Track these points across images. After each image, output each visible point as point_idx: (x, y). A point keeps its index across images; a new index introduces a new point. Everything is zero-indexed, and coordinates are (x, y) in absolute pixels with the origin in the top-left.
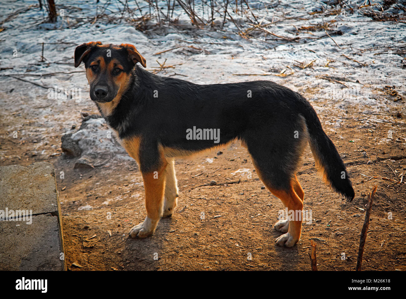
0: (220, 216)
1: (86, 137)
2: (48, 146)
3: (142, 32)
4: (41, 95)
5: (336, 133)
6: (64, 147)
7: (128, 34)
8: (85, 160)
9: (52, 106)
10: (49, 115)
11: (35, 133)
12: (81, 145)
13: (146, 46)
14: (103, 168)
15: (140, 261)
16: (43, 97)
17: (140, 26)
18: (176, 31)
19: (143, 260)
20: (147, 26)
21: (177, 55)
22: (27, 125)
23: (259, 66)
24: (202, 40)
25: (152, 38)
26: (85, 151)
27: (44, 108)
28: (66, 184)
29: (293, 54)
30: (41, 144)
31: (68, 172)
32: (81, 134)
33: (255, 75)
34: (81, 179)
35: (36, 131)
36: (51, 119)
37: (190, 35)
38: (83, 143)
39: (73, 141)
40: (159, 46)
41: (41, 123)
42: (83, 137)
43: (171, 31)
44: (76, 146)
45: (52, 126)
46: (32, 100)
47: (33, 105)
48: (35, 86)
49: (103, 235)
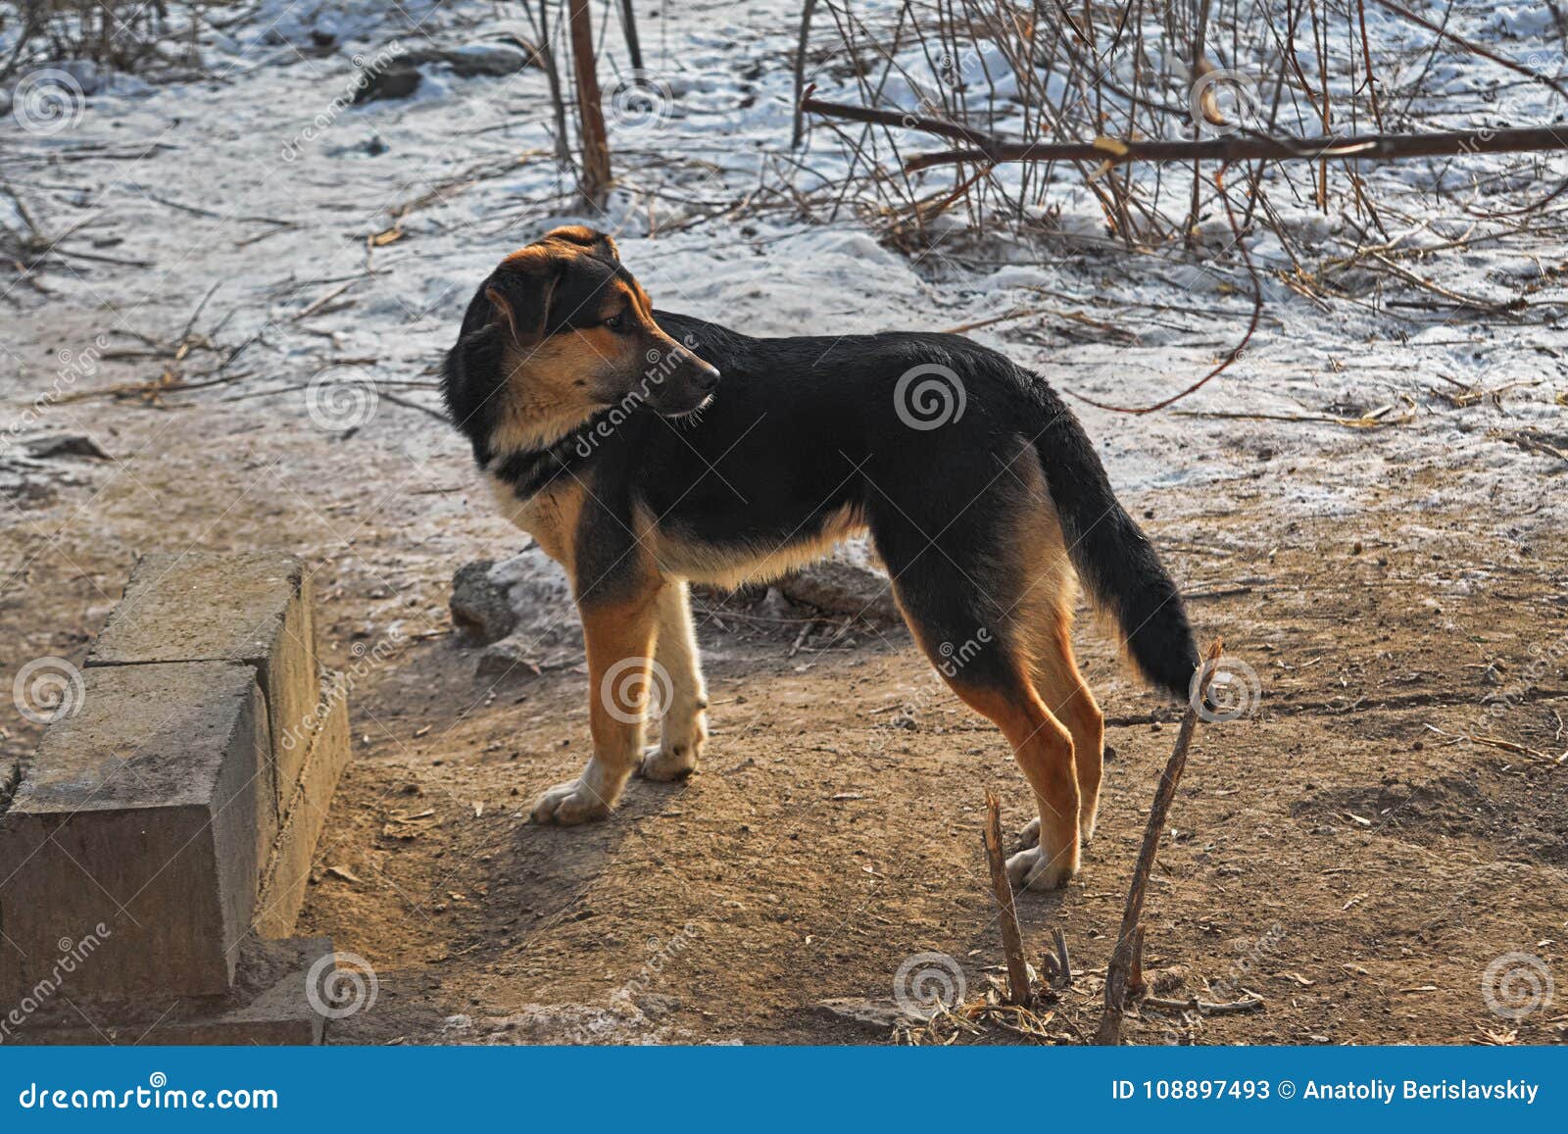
0: (856, 795)
1: (538, 575)
2: (416, 610)
3: (906, 254)
4: (447, 451)
5: (1438, 612)
6: (458, 604)
7: (843, 260)
8: (515, 648)
9: (473, 488)
10: (455, 516)
11: (386, 570)
12: (516, 602)
13: (901, 307)
14: (569, 674)
15: (540, 882)
16: (452, 461)
17: (899, 230)
18: (1039, 256)
19: (547, 879)
20: (932, 235)
21: (1009, 341)
22: (367, 542)
23: (1295, 389)
24: (1127, 294)
25: (943, 281)
26: (527, 622)
27: (445, 492)
28: (435, 719)
29: (1469, 358)
30: (394, 603)
31: (454, 685)
32: (522, 565)
33: (1256, 417)
34: (488, 706)
35: (389, 564)
36: (457, 529)
37: (1094, 275)
38: (526, 593)
39: (491, 586)
40: (955, 311)
41: (415, 539)
42: (528, 575)
43: (1022, 255)
44: (498, 602)
45: (450, 552)
46: (411, 467)
47: (410, 483)
48: (435, 422)
49: (455, 812)
